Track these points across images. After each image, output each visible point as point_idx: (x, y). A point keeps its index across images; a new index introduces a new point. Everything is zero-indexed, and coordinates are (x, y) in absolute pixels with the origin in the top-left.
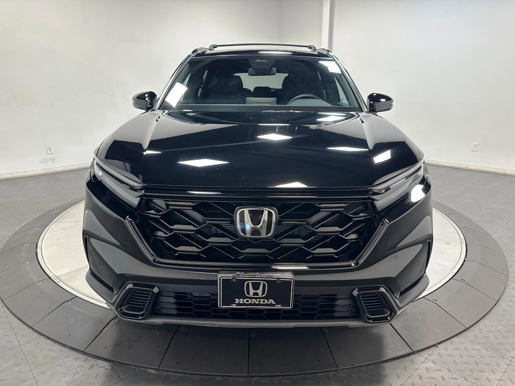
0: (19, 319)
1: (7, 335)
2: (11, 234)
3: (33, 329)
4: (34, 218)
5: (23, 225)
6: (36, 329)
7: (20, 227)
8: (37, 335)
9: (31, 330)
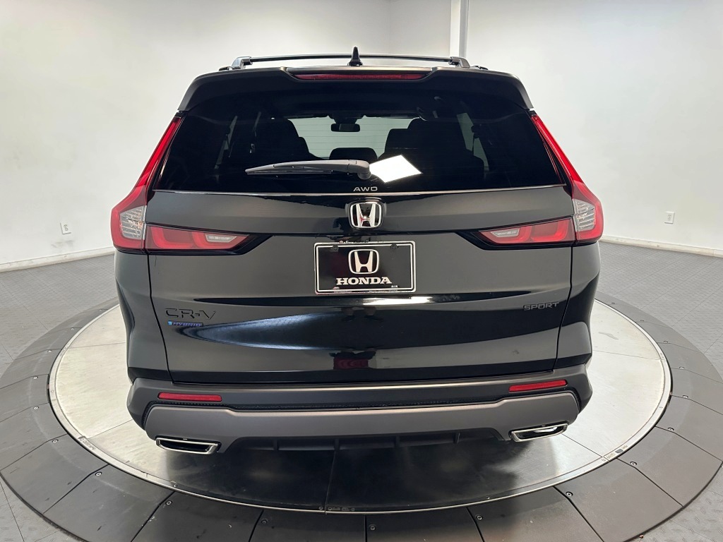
0: (23, 500)
1: (6, 529)
2: (10, 361)
3: (45, 519)
4: (43, 334)
5: (29, 344)
6: (49, 518)
7: (23, 348)
8: (51, 528)
9: (41, 519)
